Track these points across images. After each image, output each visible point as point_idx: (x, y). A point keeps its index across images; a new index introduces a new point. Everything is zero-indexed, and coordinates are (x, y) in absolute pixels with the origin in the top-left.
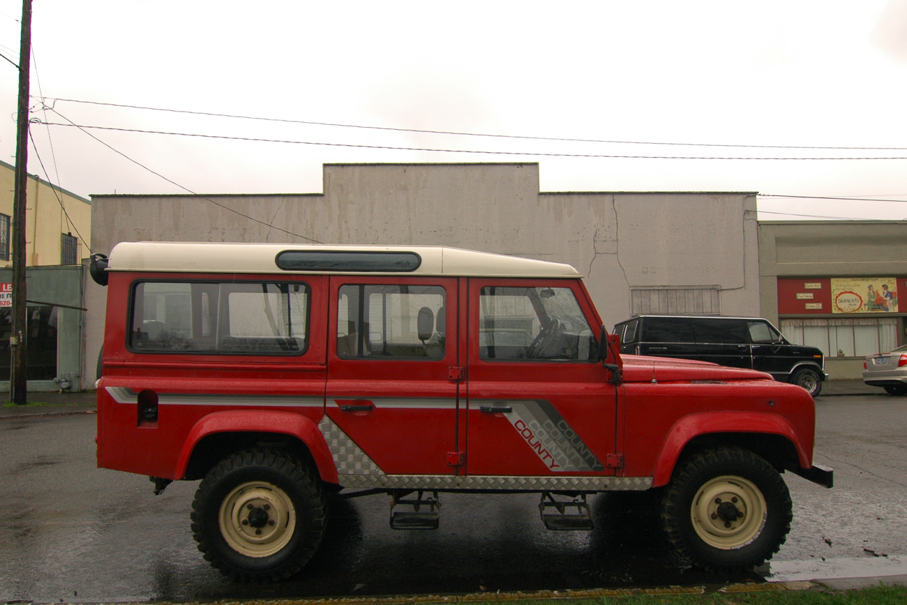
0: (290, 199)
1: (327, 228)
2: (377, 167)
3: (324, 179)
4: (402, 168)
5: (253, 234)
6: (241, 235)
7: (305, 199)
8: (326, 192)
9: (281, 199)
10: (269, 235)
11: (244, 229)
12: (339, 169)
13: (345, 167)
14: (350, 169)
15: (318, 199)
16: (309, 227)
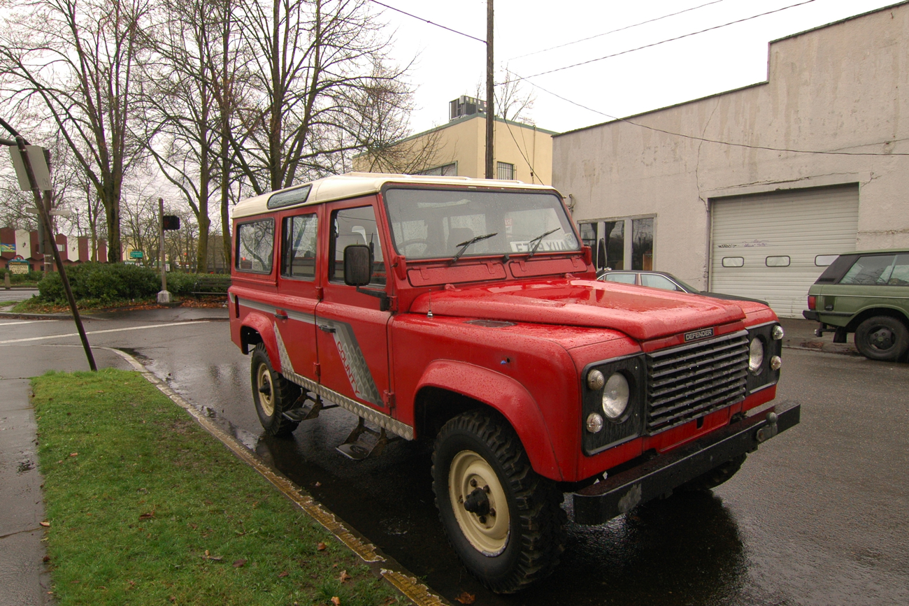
0: (727, 97)
1: (770, 125)
2: (847, 24)
3: (769, 63)
4: (888, 13)
5: (685, 147)
6: (672, 150)
7: (744, 94)
8: (771, 77)
9: (716, 100)
10: (701, 146)
11: (675, 144)
12: (790, 42)
13: (799, 38)
14: (805, 38)
15: (761, 89)
16: (748, 128)
